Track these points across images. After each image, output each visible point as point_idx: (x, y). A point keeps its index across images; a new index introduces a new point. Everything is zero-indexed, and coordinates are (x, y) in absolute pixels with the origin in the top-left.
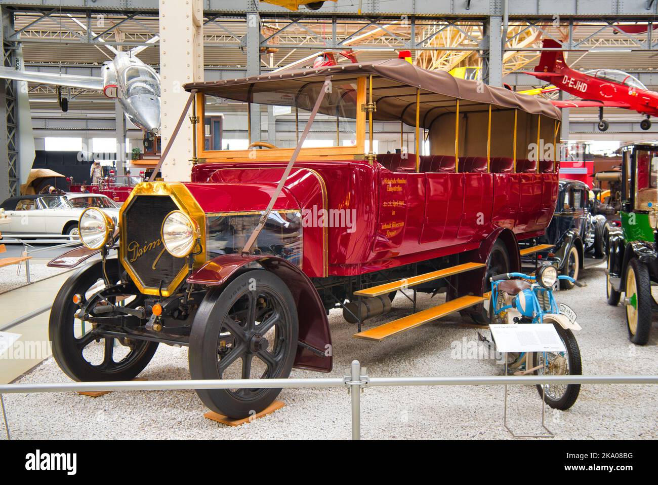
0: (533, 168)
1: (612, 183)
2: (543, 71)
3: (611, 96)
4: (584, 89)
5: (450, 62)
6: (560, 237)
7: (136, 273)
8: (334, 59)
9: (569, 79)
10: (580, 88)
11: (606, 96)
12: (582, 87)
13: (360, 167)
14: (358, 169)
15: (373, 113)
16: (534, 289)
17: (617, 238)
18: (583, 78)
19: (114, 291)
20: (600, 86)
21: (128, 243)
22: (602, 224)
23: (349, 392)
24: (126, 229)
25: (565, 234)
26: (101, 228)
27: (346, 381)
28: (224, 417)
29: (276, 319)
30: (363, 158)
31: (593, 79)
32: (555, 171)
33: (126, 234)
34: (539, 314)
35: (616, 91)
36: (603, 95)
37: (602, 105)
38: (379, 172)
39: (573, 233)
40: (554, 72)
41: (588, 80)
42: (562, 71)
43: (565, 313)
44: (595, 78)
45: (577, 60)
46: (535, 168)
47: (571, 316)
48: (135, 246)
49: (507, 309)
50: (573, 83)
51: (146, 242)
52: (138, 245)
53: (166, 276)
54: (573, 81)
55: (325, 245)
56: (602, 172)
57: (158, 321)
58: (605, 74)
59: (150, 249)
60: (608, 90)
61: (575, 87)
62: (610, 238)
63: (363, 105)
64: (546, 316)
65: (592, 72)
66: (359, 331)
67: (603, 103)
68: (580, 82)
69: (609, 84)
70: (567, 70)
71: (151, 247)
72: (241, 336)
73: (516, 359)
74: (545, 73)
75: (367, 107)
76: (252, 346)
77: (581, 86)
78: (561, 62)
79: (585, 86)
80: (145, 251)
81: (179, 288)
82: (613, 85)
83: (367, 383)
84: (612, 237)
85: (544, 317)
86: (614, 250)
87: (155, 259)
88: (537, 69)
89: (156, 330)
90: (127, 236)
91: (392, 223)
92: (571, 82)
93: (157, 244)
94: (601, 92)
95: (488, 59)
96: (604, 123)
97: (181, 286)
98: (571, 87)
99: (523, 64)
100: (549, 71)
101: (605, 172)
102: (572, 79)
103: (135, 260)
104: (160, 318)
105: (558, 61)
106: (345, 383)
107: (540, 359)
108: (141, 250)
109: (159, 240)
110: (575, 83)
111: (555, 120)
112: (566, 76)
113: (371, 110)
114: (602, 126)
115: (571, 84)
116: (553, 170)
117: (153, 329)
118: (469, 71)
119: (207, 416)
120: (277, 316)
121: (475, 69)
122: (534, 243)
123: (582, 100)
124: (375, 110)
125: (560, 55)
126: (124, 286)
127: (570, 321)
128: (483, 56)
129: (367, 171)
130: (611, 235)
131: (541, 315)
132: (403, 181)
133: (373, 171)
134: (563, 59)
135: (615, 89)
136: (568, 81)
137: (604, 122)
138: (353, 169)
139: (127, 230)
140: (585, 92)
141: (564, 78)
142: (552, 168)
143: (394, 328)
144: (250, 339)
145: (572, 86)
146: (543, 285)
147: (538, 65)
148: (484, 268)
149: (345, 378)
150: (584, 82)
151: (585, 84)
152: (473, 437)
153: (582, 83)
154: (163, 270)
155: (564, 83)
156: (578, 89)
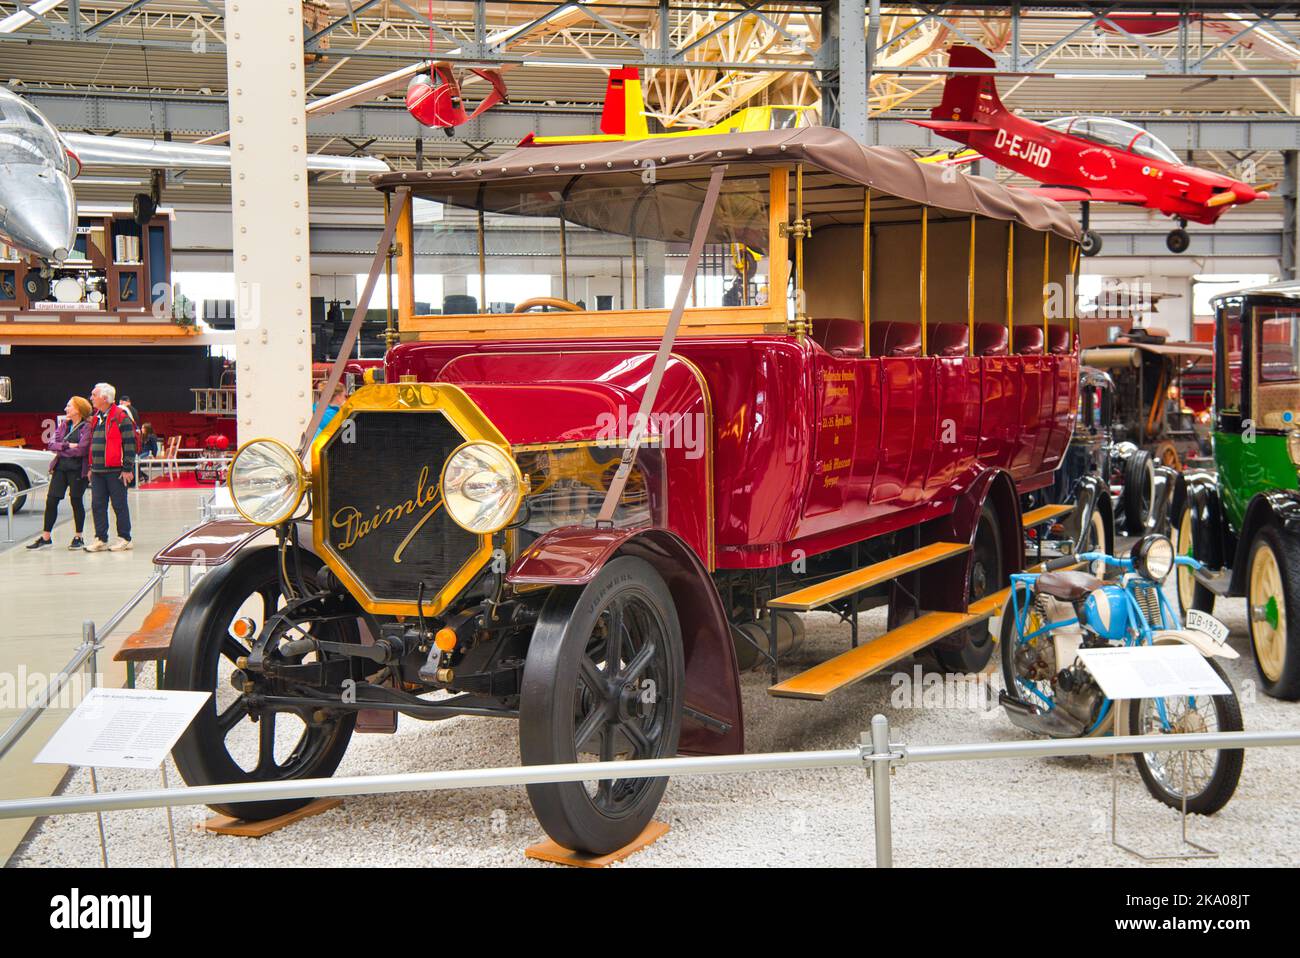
0: (1036, 344)
1: (1117, 372)
2: (951, 119)
3: (1105, 177)
4: (1044, 162)
5: (733, 92)
6: (1070, 490)
7: (352, 572)
8: (454, 82)
9: (1010, 138)
10: (1034, 157)
11: (1092, 177)
12: (1041, 157)
13: (779, 348)
14: (774, 352)
15: (805, 239)
16: (1129, 585)
17: (1200, 487)
18: (1042, 137)
19: (304, 610)
20: (1080, 154)
21: (333, 510)
22: (1142, 461)
23: (869, 776)
24: (327, 481)
25: (1079, 485)
26: (276, 481)
27: (866, 753)
28: (572, 852)
29: (648, 656)
30: (785, 331)
31: (1063, 138)
32: (1072, 350)
33: (327, 492)
34: (1145, 632)
35: (1114, 167)
36: (1086, 175)
37: (1088, 197)
38: (813, 357)
39: (1095, 481)
40: (976, 121)
41: (1053, 141)
42: (993, 119)
43: (1202, 627)
44: (1068, 135)
45: (1011, 91)
46: (1040, 345)
47: (1216, 632)
48: (351, 517)
49: (1053, 629)
50: (1018, 146)
51: (378, 508)
52: (359, 515)
53: (427, 575)
54: (1017, 142)
55: (711, 507)
56: (1094, 348)
57: (445, 662)
58: (1088, 126)
59: (388, 521)
60: (1097, 163)
61: (1023, 157)
62: (1189, 488)
63: (782, 226)
64: (1157, 635)
65: (1062, 124)
66: (775, 682)
67: (1089, 193)
68: (1034, 145)
69: (1098, 150)
70: (1005, 118)
71: (390, 516)
72: (602, 688)
73: (1086, 728)
74: (954, 124)
75: (791, 228)
76: (623, 709)
77: (1037, 155)
78: (989, 97)
79: (1046, 154)
80: (375, 526)
81: (459, 598)
82: (1107, 153)
83: (902, 756)
84: (1192, 486)
85: (1154, 636)
86: (1199, 513)
87: (400, 542)
88: (937, 114)
89: (446, 680)
90: (330, 495)
91: (833, 462)
92: (1014, 145)
93: (405, 509)
94: (1082, 168)
95: (836, 91)
96: (1092, 238)
97: (463, 593)
98: (1014, 156)
99: (896, 99)
100: (965, 117)
101: (1101, 347)
102: (1017, 138)
103: (351, 544)
104: (449, 656)
105: (982, 96)
106: (863, 758)
107: (1145, 721)
108: (367, 523)
109: (410, 502)
110: (1024, 146)
111: (1070, 241)
112: (1002, 131)
113: (799, 234)
114: (1087, 244)
115: (1015, 149)
116: (1069, 348)
117: (437, 678)
118: (781, 115)
119: (532, 855)
120: (652, 649)
121: (792, 111)
122: (1030, 501)
123: (1043, 186)
124: (810, 235)
125: (988, 84)
126: (322, 600)
127: (1214, 640)
128: (825, 85)
129: (793, 355)
130: (1189, 483)
131: (1148, 634)
132: (850, 376)
133: (803, 356)
134: (994, 93)
135: (1113, 162)
136: (1008, 142)
137: (1092, 235)
138: (764, 352)
139: (330, 483)
140: (1046, 168)
141: (999, 136)
142: (1066, 344)
143: (838, 674)
144: (618, 696)
145: (1016, 154)
146: (1147, 576)
147: (938, 105)
148: (966, 554)
149: (864, 749)
150: (1044, 146)
151: (1046, 150)
152: (1070, 862)
153: (1040, 148)
154: (418, 564)
155: (997, 145)
156: (1030, 160)
